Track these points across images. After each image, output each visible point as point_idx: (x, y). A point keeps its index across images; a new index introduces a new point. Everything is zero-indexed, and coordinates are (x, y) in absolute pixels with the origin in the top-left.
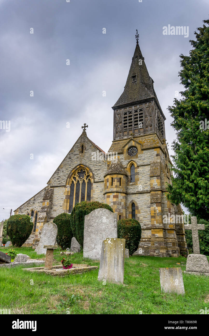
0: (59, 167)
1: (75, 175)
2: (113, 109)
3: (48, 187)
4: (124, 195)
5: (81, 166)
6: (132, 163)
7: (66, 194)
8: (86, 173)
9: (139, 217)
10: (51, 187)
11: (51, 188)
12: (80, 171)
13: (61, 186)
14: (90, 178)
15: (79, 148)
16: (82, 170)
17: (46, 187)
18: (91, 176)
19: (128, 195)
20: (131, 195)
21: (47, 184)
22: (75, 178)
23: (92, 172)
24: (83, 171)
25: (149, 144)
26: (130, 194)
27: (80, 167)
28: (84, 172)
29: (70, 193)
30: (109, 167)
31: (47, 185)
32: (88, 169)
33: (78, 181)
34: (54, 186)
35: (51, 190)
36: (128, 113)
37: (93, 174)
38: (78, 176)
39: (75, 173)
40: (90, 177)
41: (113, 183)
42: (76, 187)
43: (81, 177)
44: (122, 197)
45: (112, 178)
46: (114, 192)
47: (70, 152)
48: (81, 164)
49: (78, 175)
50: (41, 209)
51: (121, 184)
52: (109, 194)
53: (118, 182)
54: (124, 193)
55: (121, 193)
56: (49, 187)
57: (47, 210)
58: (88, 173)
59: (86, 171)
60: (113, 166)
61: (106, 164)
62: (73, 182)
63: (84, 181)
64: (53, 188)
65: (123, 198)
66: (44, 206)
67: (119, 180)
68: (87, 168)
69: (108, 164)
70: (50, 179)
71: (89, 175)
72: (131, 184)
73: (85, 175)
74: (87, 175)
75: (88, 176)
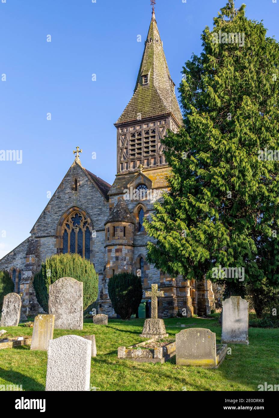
0: (45, 209)
1: (68, 221)
2: (116, 127)
3: (31, 237)
4: (129, 248)
5: (75, 208)
6: (140, 206)
7: (58, 247)
8: (83, 218)
9: (148, 274)
10: (36, 237)
11: (37, 239)
12: (74, 216)
13: (49, 236)
14: (88, 226)
15: (71, 184)
16: (77, 214)
17: (29, 237)
18: (90, 223)
19: (135, 247)
20: (139, 248)
21: (30, 233)
22: (69, 225)
23: (89, 217)
24: (79, 215)
25: (162, 181)
26: (138, 246)
27: (74, 210)
28: (80, 217)
29: (63, 246)
30: (111, 211)
31: (30, 235)
32: (85, 214)
33: (73, 230)
34: (40, 235)
35: (36, 241)
36: (136, 135)
37: (91, 219)
38: (72, 223)
39: (68, 218)
40: (88, 224)
41: (115, 233)
42: (71, 237)
43: (76, 224)
44: (127, 250)
45: (114, 227)
46: (116, 245)
47: (58, 189)
48: (74, 206)
49: (71, 221)
50: (25, 266)
51: (126, 234)
52: (110, 248)
53: (121, 232)
54: (129, 245)
55: (125, 245)
56: (33, 238)
57: (33, 268)
58: (85, 219)
59: (82, 215)
60: (115, 210)
61: (108, 207)
62: (65, 230)
63: (80, 229)
64: (39, 239)
65: (128, 252)
66: (28, 263)
67: (123, 230)
68: (83, 212)
69: (111, 207)
70: (34, 226)
71: (87, 222)
72: (139, 233)
73: (82, 221)
74: (84, 221)
75: (85, 223)
